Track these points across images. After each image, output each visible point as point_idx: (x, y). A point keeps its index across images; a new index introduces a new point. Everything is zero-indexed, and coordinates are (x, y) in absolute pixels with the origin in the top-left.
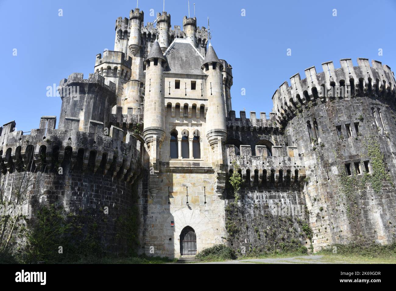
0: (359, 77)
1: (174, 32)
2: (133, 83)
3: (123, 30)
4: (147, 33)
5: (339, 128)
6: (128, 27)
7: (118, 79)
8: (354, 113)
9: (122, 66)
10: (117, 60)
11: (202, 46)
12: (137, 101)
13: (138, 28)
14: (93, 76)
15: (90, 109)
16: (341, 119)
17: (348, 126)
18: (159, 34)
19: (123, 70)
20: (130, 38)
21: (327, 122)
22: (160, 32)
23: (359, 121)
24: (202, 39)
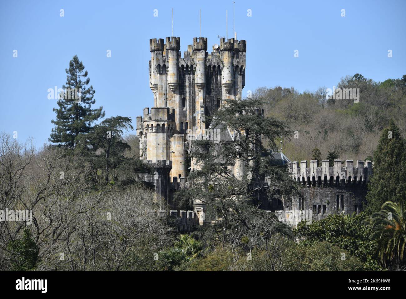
0: (331, 176)
1: (212, 61)
2: (179, 139)
3: (162, 65)
4: (185, 66)
5: (314, 206)
6: (166, 60)
7: (166, 134)
8: (325, 198)
9: (168, 122)
10: (164, 117)
11: (239, 73)
12: (182, 155)
13: (175, 61)
14: (159, 162)
15: (159, 185)
16: (317, 201)
17: (320, 206)
18: (196, 65)
19: (169, 125)
20: (168, 73)
21: (309, 201)
22: (198, 63)
23: (326, 204)
24: (240, 67)
